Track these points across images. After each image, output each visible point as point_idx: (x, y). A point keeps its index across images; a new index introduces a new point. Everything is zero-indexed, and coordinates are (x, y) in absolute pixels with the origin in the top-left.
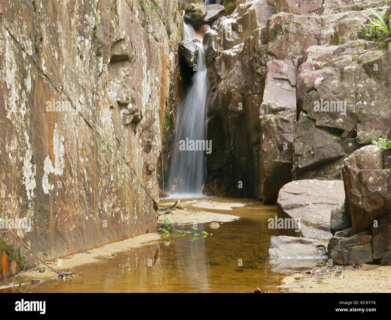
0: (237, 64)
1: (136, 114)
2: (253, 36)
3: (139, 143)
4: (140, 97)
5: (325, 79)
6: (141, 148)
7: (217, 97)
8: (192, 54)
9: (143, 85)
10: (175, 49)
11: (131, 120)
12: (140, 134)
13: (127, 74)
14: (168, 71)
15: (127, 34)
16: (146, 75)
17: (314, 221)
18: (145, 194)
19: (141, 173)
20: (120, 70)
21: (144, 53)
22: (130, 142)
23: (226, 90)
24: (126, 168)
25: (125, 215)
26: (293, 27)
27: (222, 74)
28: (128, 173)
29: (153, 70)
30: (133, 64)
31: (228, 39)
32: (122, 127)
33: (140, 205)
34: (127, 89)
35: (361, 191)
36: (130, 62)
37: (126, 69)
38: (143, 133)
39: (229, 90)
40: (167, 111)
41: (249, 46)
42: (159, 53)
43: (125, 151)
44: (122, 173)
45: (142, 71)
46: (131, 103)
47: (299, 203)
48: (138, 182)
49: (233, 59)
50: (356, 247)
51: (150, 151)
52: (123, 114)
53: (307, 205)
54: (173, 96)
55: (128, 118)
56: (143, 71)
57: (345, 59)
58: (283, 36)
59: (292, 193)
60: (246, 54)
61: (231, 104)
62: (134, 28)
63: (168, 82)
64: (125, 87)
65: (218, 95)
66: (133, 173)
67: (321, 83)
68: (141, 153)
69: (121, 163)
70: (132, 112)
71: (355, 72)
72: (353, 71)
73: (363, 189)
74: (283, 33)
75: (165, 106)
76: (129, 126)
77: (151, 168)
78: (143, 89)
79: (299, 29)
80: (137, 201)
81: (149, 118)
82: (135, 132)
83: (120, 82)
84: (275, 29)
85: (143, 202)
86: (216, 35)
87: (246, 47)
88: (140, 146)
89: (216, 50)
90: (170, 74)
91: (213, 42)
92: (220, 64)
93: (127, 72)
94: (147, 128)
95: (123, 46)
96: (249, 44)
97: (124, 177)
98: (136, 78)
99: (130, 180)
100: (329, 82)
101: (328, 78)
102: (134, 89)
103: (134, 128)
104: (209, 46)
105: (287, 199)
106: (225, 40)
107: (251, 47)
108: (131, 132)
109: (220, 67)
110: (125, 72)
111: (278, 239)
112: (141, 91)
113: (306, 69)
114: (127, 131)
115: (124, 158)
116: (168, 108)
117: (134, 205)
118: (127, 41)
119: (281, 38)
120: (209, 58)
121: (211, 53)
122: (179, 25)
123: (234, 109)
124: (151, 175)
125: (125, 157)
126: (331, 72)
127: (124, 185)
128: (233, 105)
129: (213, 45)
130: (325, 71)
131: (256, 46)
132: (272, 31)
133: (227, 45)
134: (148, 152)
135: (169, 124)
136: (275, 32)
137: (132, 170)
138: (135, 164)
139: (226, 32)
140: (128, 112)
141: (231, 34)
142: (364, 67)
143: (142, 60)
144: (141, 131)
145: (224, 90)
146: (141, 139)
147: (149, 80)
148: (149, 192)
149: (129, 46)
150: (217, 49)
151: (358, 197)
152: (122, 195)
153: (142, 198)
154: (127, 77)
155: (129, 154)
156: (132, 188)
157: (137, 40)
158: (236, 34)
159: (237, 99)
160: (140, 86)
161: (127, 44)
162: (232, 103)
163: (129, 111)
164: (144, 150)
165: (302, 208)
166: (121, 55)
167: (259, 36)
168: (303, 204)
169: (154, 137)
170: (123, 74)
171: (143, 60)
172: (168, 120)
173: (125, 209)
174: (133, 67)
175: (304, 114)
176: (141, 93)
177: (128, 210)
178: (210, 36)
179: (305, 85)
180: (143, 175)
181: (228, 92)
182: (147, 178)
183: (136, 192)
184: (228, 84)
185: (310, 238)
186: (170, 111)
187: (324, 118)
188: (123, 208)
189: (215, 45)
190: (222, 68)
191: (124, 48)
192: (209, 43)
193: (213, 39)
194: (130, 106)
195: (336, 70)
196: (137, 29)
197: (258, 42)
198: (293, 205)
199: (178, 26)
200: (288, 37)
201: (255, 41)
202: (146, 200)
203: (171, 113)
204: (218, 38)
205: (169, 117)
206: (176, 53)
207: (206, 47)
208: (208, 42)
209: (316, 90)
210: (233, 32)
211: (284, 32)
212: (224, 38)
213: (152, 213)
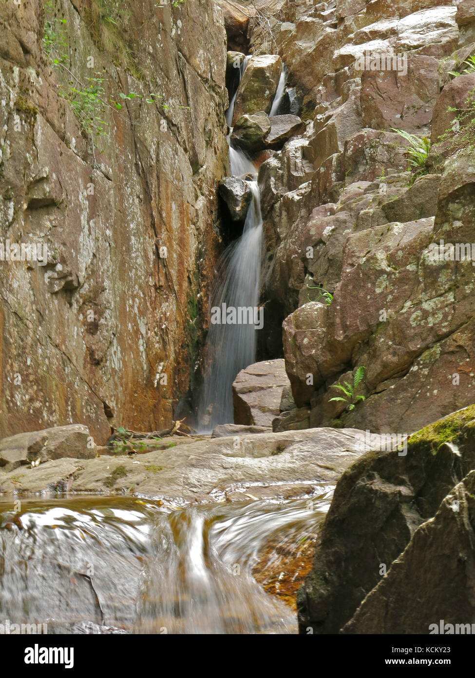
0: (302, 214)
1: (70, 278)
2: (324, 167)
3: (78, 320)
4: (76, 256)
5: (336, 228)
6: (81, 327)
7: (274, 268)
8: (240, 199)
9: (81, 239)
10: (210, 191)
11: (62, 287)
12: (80, 307)
13: (54, 225)
14: (193, 226)
15: (51, 171)
16: (87, 226)
17: (273, 406)
18: (88, 391)
19: (82, 362)
20: (44, 220)
21: (84, 197)
22: (61, 316)
23: (285, 257)
24: (54, 351)
25: (51, 414)
26: (383, 152)
27: (282, 230)
28: (57, 359)
29: (101, 220)
30: (63, 211)
31: (295, 174)
32: (48, 295)
33: (78, 405)
34: (54, 244)
35: (295, 356)
36: (58, 208)
37: (52, 218)
38: (85, 306)
39: (289, 256)
40: (192, 292)
41: (319, 183)
42: (112, 196)
43: (51, 328)
44: (47, 357)
45: (78, 221)
46: (60, 263)
47: (260, 385)
48: (76, 373)
49: (296, 206)
50: (292, 424)
51: (97, 332)
52: (49, 278)
53: (270, 387)
54: (202, 269)
55: (56, 284)
56: (80, 221)
57: (365, 200)
58: (368, 167)
59: (254, 374)
60: (315, 197)
61: (292, 280)
62: (65, 163)
63: (193, 245)
64: (52, 242)
65: (275, 265)
66: (67, 359)
67: (330, 233)
68: (81, 334)
69: (44, 343)
70: (63, 276)
71: (372, 217)
72: (369, 216)
73: (298, 353)
74: (367, 162)
75: (185, 284)
76: (59, 296)
77: (98, 355)
78: (82, 245)
79: (393, 155)
80: (73, 398)
81: (94, 286)
82: (71, 305)
83: (42, 235)
84: (354, 155)
85: (84, 401)
86: (278, 167)
87: (314, 186)
88: (79, 324)
89: (275, 192)
90: (196, 233)
91: (273, 179)
92: (281, 214)
93: (54, 222)
94: (93, 300)
95: (45, 186)
96: (319, 180)
97: (50, 363)
98: (67, 230)
99: (60, 368)
100: (341, 231)
101: (340, 226)
102: (64, 244)
103: (69, 299)
104: (265, 185)
105: (246, 381)
106: (290, 176)
107: (321, 185)
108: (63, 303)
109: (280, 221)
110: (51, 221)
111: (223, 428)
112: (78, 248)
113: (318, 214)
114: (56, 302)
115: (50, 337)
116: (194, 287)
117: (67, 403)
118: (53, 180)
119: (365, 171)
120: (266, 205)
121: (269, 197)
122: (218, 152)
123: (297, 286)
124: (100, 367)
125: (53, 336)
126: (345, 218)
127: (48, 373)
128: (295, 281)
129: (271, 183)
130: (337, 216)
131: (328, 184)
132: (349, 158)
133: (292, 184)
134: (93, 334)
135: (195, 314)
136: (355, 161)
137: (65, 355)
138: (70, 347)
139: (292, 162)
140: (56, 275)
141: (300, 165)
142: (383, 209)
143: (78, 206)
144: (81, 304)
145: (283, 256)
146: (81, 315)
147: (93, 233)
148: (95, 389)
149: (56, 186)
150: (277, 190)
151: (293, 364)
152: (46, 387)
153: (81, 395)
154: (54, 228)
155: (60, 333)
156: (63, 380)
157: (71, 179)
158: (308, 165)
159: (301, 270)
160: (76, 241)
161: (53, 185)
162: (294, 277)
163: (58, 274)
164: (86, 330)
165: (262, 391)
166: (43, 198)
167: (333, 168)
168: (264, 386)
169: (104, 312)
170: (48, 224)
171: (80, 206)
172: (193, 307)
173: (50, 407)
174: (64, 216)
175: (310, 278)
176: (77, 251)
177: (55, 407)
178: (268, 169)
179: (311, 236)
180: (84, 364)
181: (287, 261)
182: (91, 369)
183: (70, 385)
184: (288, 247)
185: (263, 426)
186: (199, 293)
187: (333, 282)
188: (47, 404)
189: (275, 184)
190: (283, 221)
191: (48, 189)
192: (267, 180)
193: (272, 173)
194: (59, 267)
195: (351, 215)
196: (70, 164)
197: (331, 178)
198: (251, 387)
199: (216, 153)
200: (375, 168)
201: (327, 175)
202: (90, 400)
203: (199, 295)
204: (281, 172)
205: (196, 302)
206: (212, 198)
207: (263, 186)
208: (264, 179)
209: (324, 244)
210: (304, 162)
211: (368, 160)
212: (289, 171)
213: (101, 420)
